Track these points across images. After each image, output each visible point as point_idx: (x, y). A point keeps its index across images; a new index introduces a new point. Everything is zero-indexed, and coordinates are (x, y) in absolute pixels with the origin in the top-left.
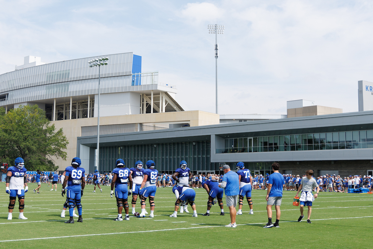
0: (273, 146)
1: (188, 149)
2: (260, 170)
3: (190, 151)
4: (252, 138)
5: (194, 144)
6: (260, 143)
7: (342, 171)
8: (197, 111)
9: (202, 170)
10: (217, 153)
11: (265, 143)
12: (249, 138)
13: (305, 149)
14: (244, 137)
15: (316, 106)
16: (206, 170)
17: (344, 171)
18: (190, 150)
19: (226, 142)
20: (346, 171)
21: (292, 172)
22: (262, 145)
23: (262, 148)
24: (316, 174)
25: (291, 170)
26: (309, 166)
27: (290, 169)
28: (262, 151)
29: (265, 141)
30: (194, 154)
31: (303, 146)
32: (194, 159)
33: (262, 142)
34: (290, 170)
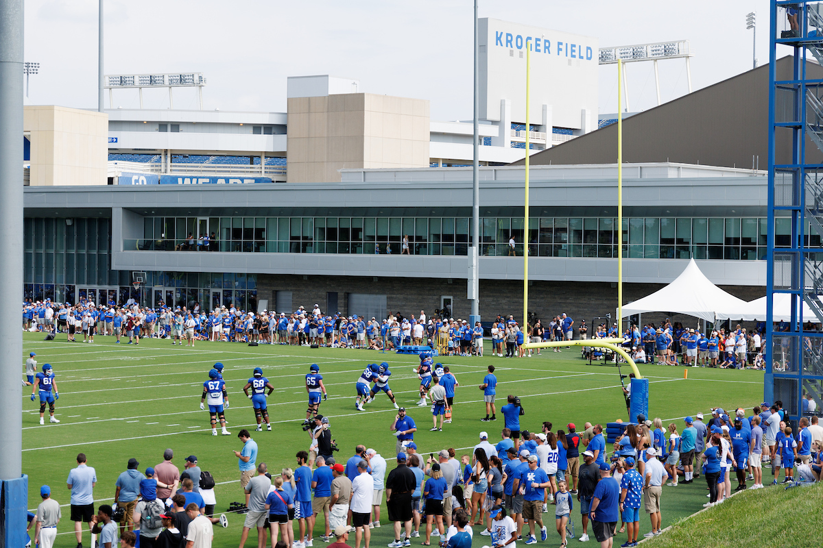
0: (254, 240)
1: (54, 234)
2: (222, 289)
3: (58, 240)
4: (207, 219)
5: (69, 223)
6: (224, 231)
7: (394, 296)
8: (50, 109)
9: (89, 283)
10: (126, 248)
11: (237, 233)
12: (199, 218)
13: (321, 251)
14: (189, 214)
15: (363, 94)
16: (99, 284)
17: (398, 296)
18: (58, 236)
19: (147, 223)
20: (401, 296)
21: (293, 294)
22: (228, 238)
23: (228, 243)
24: (343, 301)
25: (291, 290)
26: (328, 283)
27: (289, 288)
28: (228, 250)
29: (236, 226)
30: (69, 246)
31: (317, 244)
32: (69, 256)
33: (228, 229)
34: (287, 290)
